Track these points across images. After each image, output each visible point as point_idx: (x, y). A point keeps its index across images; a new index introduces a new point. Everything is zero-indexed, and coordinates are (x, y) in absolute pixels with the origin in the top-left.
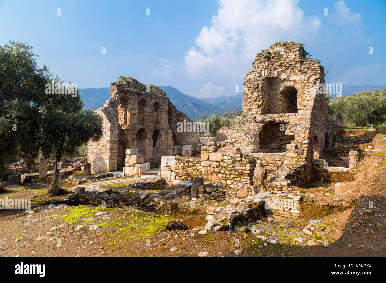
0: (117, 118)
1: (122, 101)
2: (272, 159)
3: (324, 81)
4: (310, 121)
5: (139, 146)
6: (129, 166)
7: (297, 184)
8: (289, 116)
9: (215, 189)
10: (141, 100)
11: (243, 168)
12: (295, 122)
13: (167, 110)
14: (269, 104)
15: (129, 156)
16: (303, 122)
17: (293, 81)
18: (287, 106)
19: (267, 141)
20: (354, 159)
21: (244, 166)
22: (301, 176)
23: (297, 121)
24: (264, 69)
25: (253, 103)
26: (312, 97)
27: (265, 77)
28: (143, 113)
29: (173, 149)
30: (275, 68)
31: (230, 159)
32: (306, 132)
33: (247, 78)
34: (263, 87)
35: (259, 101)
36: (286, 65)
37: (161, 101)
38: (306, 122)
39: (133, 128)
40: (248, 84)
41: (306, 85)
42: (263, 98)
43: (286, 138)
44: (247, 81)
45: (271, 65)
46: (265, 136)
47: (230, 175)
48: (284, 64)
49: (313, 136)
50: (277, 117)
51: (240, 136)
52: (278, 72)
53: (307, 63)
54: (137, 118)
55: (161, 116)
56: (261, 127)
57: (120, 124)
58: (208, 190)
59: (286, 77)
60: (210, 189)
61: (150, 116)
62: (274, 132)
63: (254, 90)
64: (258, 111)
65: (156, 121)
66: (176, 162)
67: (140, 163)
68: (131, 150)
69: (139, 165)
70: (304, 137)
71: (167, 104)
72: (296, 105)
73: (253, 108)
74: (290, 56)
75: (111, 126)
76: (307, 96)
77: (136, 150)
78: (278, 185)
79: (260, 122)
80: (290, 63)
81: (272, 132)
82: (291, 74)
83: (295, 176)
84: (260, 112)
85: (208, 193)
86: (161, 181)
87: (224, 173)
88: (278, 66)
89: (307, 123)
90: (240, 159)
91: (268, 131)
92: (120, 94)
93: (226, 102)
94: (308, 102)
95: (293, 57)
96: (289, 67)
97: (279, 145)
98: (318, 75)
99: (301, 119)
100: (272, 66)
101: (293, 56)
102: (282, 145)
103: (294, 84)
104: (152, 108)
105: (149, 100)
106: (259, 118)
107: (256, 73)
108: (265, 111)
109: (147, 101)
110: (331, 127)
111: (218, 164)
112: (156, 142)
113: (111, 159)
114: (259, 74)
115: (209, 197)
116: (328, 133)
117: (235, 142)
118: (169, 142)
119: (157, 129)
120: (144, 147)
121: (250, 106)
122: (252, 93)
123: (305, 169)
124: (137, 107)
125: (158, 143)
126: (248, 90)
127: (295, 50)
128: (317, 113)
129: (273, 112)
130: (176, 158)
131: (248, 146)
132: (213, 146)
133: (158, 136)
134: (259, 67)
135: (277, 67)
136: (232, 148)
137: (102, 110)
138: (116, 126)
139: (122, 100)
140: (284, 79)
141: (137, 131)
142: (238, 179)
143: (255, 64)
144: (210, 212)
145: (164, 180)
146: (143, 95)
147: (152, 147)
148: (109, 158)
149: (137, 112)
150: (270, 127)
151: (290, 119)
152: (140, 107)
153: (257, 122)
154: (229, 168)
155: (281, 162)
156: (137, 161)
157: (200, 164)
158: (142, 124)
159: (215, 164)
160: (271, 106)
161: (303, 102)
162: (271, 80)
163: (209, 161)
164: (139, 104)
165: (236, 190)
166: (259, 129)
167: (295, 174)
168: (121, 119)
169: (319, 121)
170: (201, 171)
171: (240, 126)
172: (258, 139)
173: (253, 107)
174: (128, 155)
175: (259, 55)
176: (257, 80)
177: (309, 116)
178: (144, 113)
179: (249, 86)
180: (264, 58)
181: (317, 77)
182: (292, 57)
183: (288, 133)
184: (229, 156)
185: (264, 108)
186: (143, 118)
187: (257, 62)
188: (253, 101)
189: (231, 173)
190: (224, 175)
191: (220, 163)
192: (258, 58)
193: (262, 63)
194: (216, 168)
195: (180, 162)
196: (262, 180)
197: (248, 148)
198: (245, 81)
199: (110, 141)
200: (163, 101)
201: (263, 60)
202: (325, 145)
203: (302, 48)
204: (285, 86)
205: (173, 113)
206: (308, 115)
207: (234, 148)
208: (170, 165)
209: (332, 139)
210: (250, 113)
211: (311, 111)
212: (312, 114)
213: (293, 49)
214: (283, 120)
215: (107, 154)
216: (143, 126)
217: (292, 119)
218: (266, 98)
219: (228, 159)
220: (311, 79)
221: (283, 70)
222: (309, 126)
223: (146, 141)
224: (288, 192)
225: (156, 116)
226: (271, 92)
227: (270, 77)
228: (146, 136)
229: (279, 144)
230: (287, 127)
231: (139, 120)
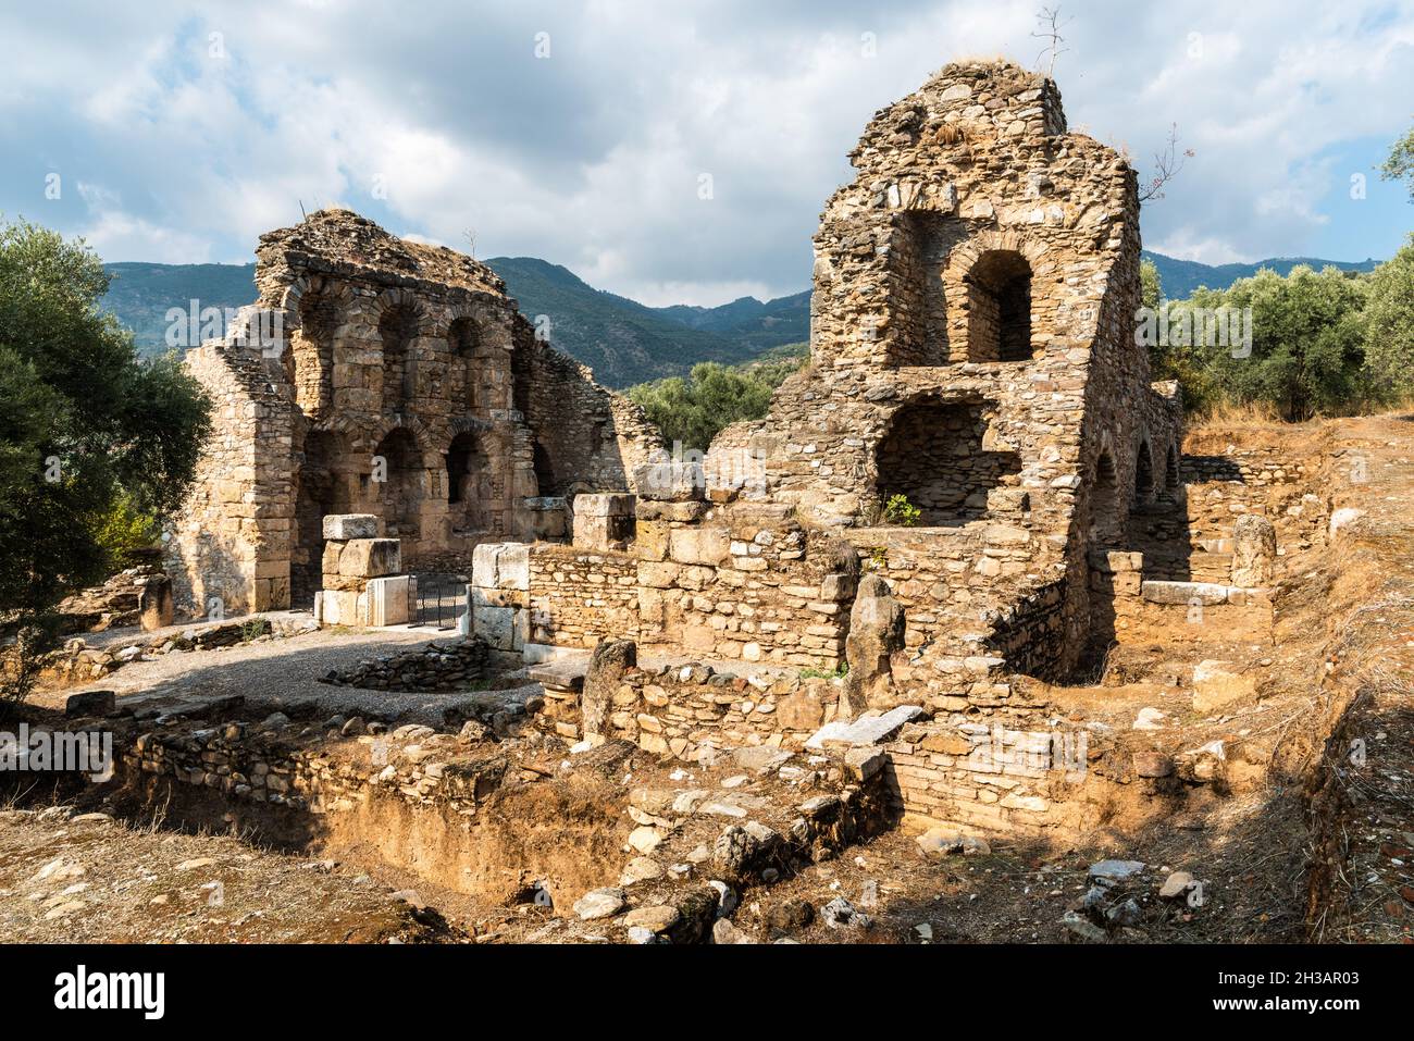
0: (288, 386)
1: (308, 312)
2: (927, 554)
3: (1138, 229)
4: (1082, 392)
5: (388, 502)
6: (341, 589)
7: (1029, 660)
8: (995, 374)
9: (685, 691)
10: (394, 306)
11: (812, 592)
12: (1024, 396)
13: (510, 351)
14: (920, 326)
15: (339, 546)
16: (1056, 397)
17: (1015, 227)
18: (991, 334)
19: (911, 478)
20: (1256, 551)
21: (816, 585)
22: (1047, 626)
23: (1028, 395)
24: (900, 176)
25: (853, 321)
26: (1089, 294)
27: (900, 210)
28: (404, 362)
29: (538, 510)
30: (944, 172)
31: (756, 557)
32: (1066, 440)
33: (830, 215)
34: (894, 254)
35: (878, 310)
36: (986, 161)
37: (481, 315)
38: (1070, 398)
39: (360, 427)
40: (834, 240)
41: (1068, 247)
42: (894, 300)
43: (985, 465)
44: (829, 227)
45: (928, 161)
46: (903, 457)
47: (758, 620)
48: (978, 157)
49: (1092, 457)
50: (949, 380)
51: (797, 459)
52: (955, 189)
53: (1072, 152)
54: (379, 384)
55: (485, 376)
56: (887, 421)
57: (301, 411)
58: (654, 695)
59: (989, 213)
60: (661, 692)
61: (433, 375)
62: (939, 438)
63: (859, 266)
64: (873, 351)
65: (462, 395)
66: (535, 569)
67: (383, 576)
68: (345, 522)
69: (379, 584)
70: (1056, 461)
71: (507, 327)
72: (1025, 328)
73: (854, 340)
74: (1004, 125)
75: (260, 420)
76: (1071, 290)
77: (368, 519)
78: (951, 671)
79: (882, 401)
80: (1004, 152)
81: (930, 440)
82: (1008, 200)
83: (1023, 629)
84: (882, 358)
85: (654, 710)
86: (471, 650)
87: (732, 614)
88: (957, 164)
89: (1070, 400)
90: (799, 553)
91: (915, 436)
92: (299, 279)
93: (761, 322)
94: (1077, 315)
95: (1017, 128)
96: (1000, 169)
97: (956, 492)
98: (1114, 202)
99: (1046, 387)
100: (931, 164)
101: (1016, 123)
102: (970, 492)
103: (1021, 243)
104: (444, 341)
105: (429, 307)
106: (878, 383)
107: (868, 193)
108: (901, 353)
109: (422, 311)
110: (1160, 419)
111: (708, 574)
112: (464, 485)
113: (262, 556)
114: (879, 199)
115: (659, 729)
116: (1149, 441)
117: (778, 485)
118: (518, 483)
119: (467, 428)
120: (412, 504)
121: (841, 332)
122: (850, 276)
123: (1062, 594)
124: (379, 338)
125: (471, 488)
126: (835, 263)
127: (1023, 97)
128: (1109, 361)
129: (933, 356)
130: (532, 552)
131: (833, 500)
132: (689, 499)
133: (472, 456)
134: (880, 168)
135: (952, 169)
136: (767, 506)
137: (220, 350)
138: (284, 416)
139: (310, 308)
140: (978, 219)
141: (379, 438)
142: (791, 637)
143: (864, 155)
144: (643, 814)
145: (487, 646)
146: (401, 287)
147: (444, 507)
148: (254, 554)
149: (377, 357)
150: (919, 421)
151: (1002, 384)
152: (392, 336)
153: (867, 400)
154: (753, 594)
155: (963, 565)
156: (372, 565)
157: (635, 575)
158: (401, 409)
159: (695, 575)
160: (926, 335)
161: (1055, 313)
162: (927, 224)
163: (671, 564)
164: (385, 325)
165: (771, 698)
166: (878, 427)
167: (1021, 618)
168: (310, 390)
169: (1118, 396)
170: (638, 606)
171: (798, 418)
172: (871, 467)
173: (853, 337)
174: (335, 541)
175: (881, 118)
176: (870, 225)
177: (1078, 373)
178: (409, 364)
179: (839, 248)
180: (897, 131)
181: (1112, 213)
182: (1010, 126)
183: (992, 441)
184: (753, 541)
185: (899, 340)
186: (403, 384)
187: (871, 145)
188: (852, 311)
189: (759, 612)
190: (733, 623)
191: (716, 572)
192: (877, 130)
193: (890, 149)
194: (701, 590)
195: (550, 567)
196: (885, 653)
197: (831, 508)
198: (822, 226)
199: (257, 482)
200: (490, 313)
201: (893, 136)
202: (1138, 490)
203: (1051, 90)
204: (982, 250)
205: (534, 363)
206: (1077, 368)
207: (773, 507)
208: (511, 582)
209: (1163, 464)
210: (839, 361)
211: (1088, 351)
212: (1093, 364)
213: (1019, 93)
214: (973, 390)
215: (247, 537)
216: (404, 417)
217: (1011, 388)
218: (907, 298)
219: (749, 555)
220: (1086, 220)
221: (976, 183)
222: (1081, 414)
223: (419, 482)
224: (993, 703)
225: (459, 375)
226: (925, 275)
227: (921, 211)
228: (421, 461)
229: (959, 489)
230: (989, 420)
231: (388, 390)
